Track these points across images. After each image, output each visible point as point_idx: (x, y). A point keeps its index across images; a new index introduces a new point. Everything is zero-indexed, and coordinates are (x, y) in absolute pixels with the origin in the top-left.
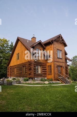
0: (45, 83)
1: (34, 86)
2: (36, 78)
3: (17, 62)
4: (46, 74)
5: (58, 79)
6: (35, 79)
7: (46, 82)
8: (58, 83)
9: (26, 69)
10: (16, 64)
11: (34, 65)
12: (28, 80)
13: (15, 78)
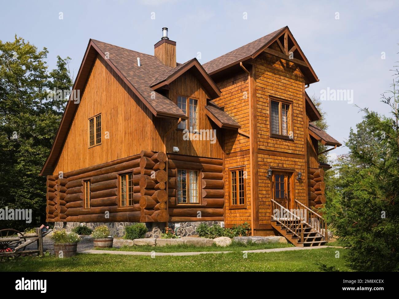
0: (214, 245)
1: (171, 254)
2: (177, 225)
3: (92, 156)
4: (221, 206)
5: (274, 225)
6: (173, 228)
7: (222, 238)
8: (271, 245)
9: (135, 187)
10: (87, 165)
11: (170, 168)
12: (145, 232)
13: (85, 228)
